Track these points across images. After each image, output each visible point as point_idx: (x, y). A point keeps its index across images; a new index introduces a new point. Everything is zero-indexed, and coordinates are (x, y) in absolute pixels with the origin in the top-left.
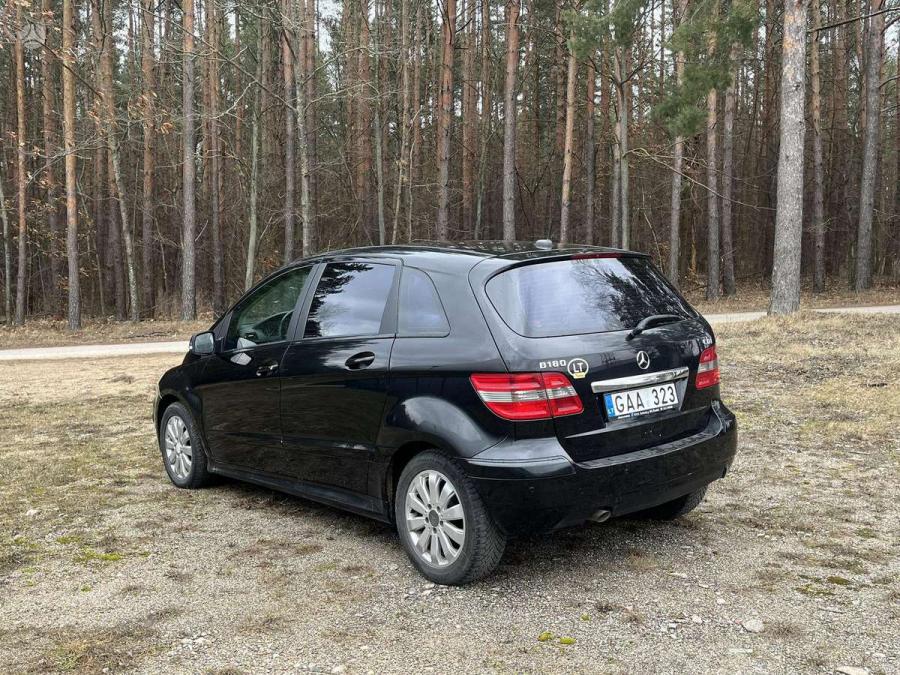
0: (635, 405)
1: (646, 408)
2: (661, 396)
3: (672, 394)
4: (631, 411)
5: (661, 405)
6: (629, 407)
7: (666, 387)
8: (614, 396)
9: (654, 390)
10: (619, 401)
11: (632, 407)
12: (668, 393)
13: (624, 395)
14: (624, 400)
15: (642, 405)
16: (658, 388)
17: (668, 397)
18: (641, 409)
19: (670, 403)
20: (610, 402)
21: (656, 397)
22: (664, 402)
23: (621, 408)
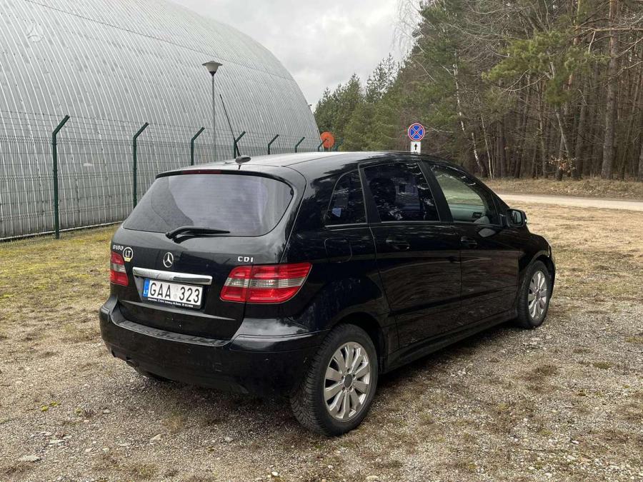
0: (164, 295)
1: (172, 299)
2: (187, 294)
3: (197, 296)
4: (160, 297)
5: (184, 301)
6: (159, 294)
7: (194, 288)
8: (151, 282)
9: (183, 288)
10: (154, 287)
11: (161, 294)
12: (194, 294)
13: (158, 284)
14: (157, 288)
15: (169, 296)
16: (187, 287)
17: (193, 297)
18: (167, 298)
19: (193, 303)
20: (148, 285)
21: (183, 294)
22: (187, 300)
23: (153, 292)
